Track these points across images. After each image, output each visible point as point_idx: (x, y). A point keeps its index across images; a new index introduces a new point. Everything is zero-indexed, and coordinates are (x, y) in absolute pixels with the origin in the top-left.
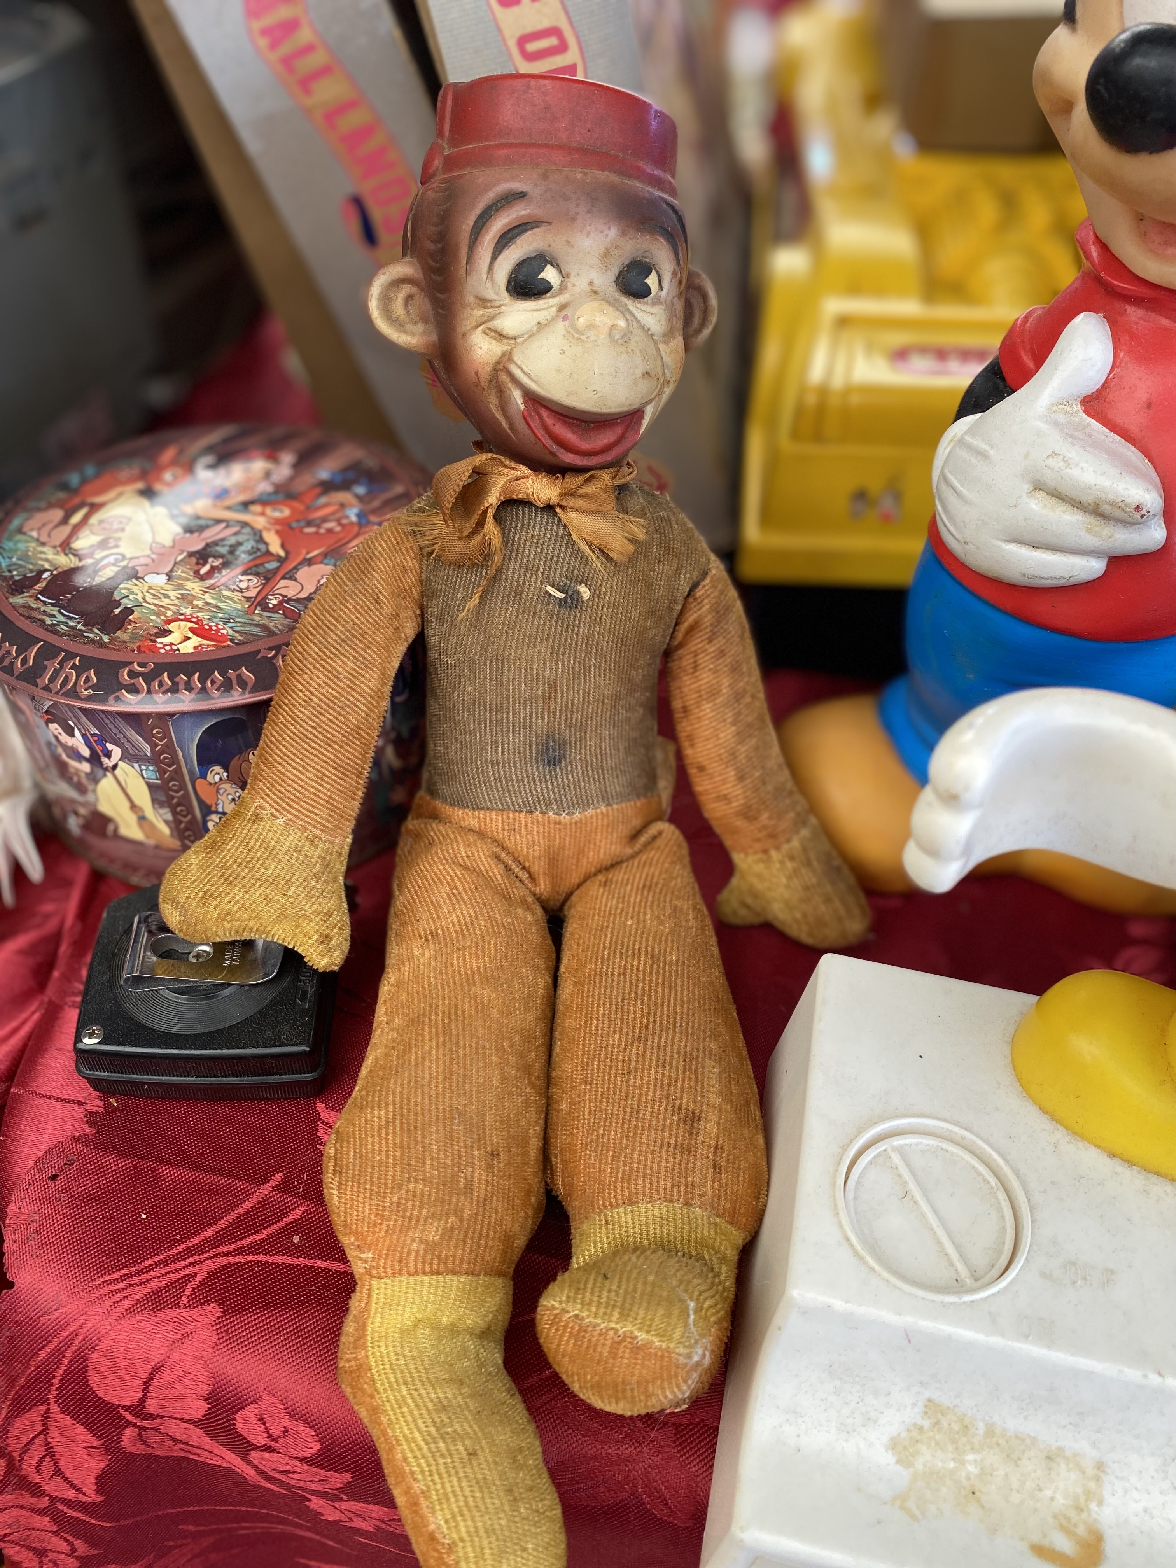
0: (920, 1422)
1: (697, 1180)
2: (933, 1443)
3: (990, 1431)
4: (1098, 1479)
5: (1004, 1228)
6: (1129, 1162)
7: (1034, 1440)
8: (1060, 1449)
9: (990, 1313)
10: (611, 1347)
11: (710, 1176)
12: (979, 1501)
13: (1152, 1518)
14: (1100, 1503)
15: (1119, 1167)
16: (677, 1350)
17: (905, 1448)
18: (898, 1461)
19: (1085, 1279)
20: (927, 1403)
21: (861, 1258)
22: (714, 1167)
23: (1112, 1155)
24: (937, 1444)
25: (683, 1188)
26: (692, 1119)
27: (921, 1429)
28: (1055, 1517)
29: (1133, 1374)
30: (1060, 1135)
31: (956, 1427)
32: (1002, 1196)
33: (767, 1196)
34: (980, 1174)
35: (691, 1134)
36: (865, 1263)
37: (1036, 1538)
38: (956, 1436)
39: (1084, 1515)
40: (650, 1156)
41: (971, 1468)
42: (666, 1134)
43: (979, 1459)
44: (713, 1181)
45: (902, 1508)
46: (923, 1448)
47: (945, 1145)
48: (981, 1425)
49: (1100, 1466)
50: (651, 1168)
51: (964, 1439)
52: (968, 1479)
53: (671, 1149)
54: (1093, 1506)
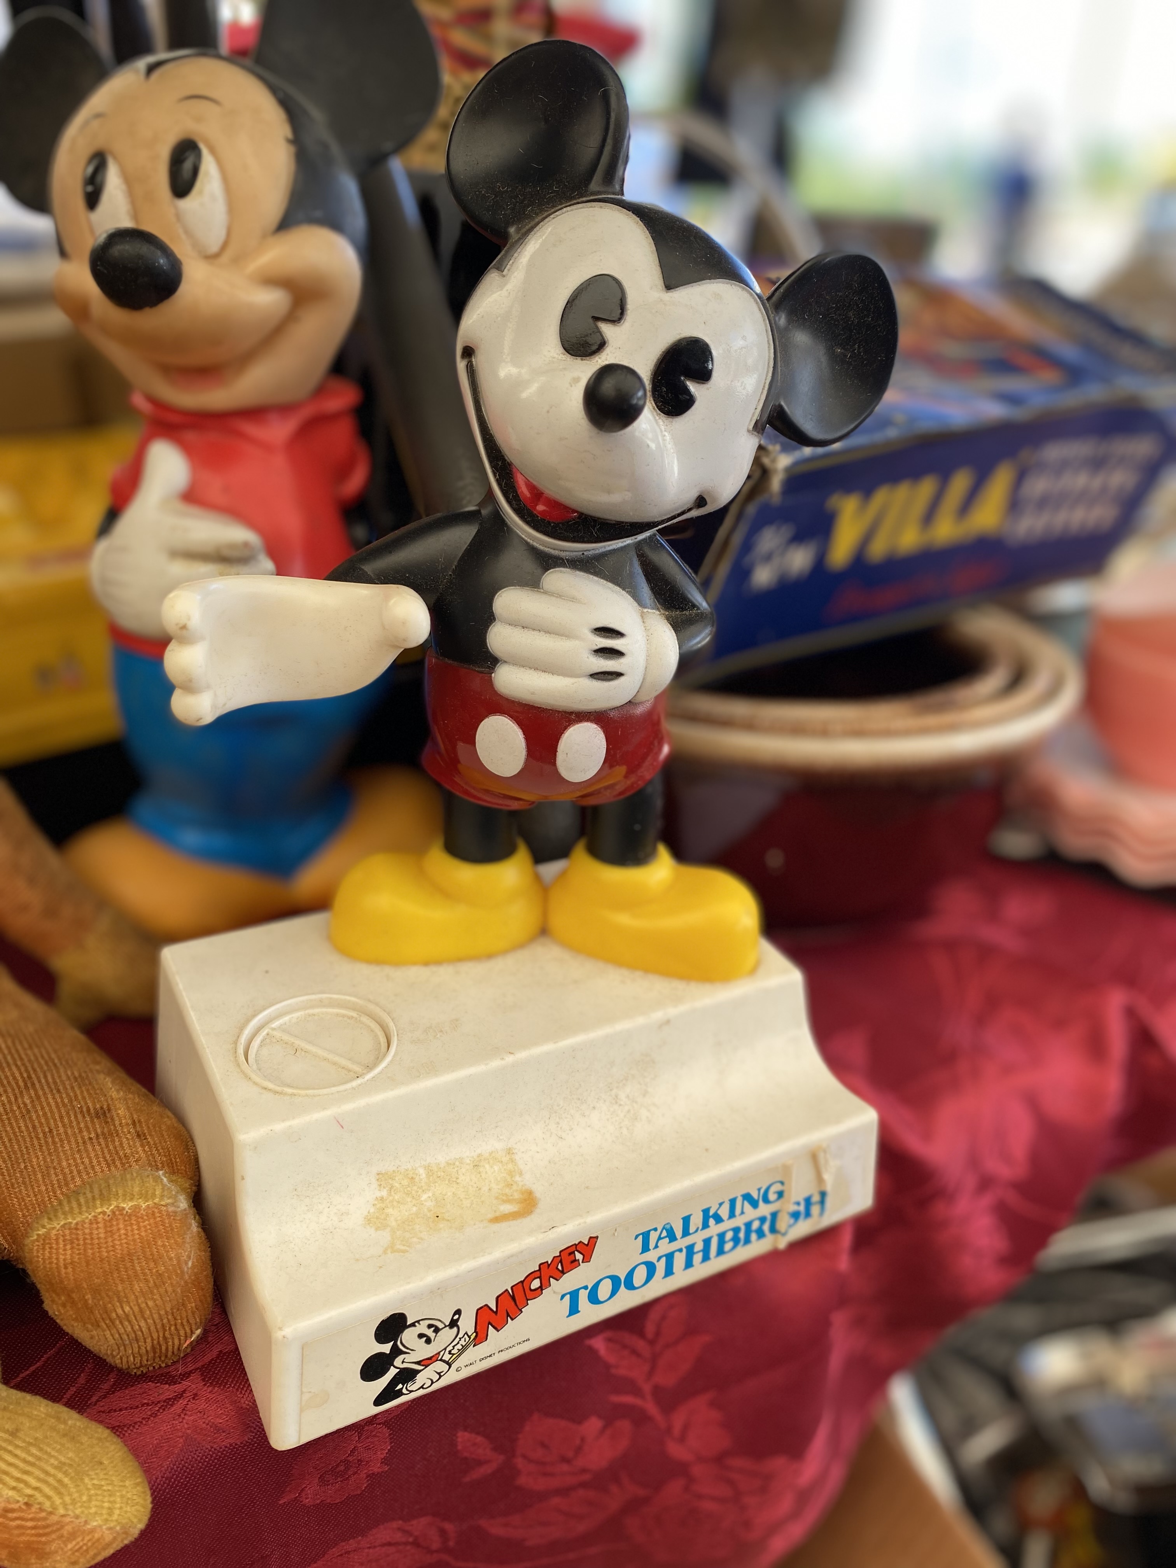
0: (378, 1194)
1: (128, 1151)
2: (395, 1204)
3: (429, 1170)
4: (512, 1161)
5: (376, 1036)
6: (438, 962)
7: (461, 1160)
8: (479, 1155)
9: (388, 1077)
10: (105, 1227)
11: (138, 1144)
12: (443, 1219)
13: (555, 1164)
14: (521, 1174)
15: (434, 968)
16: (163, 1203)
17: (377, 1218)
18: (377, 1229)
19: (441, 1031)
20: (377, 1177)
21: (281, 1093)
22: (139, 1136)
23: (426, 964)
24: (398, 1202)
25: (118, 1163)
26: (104, 1114)
27: (382, 1199)
28: (497, 1198)
29: (496, 1063)
30: (388, 970)
31: (405, 1182)
32: (365, 1019)
33: (194, 1146)
34: (344, 1016)
35: (107, 1122)
36: (285, 1094)
37: (491, 1216)
38: (409, 1189)
39: (515, 1187)
40: (78, 1156)
41: (429, 1204)
42: (85, 1133)
43: (430, 1195)
44: (142, 1146)
45: (393, 1251)
46: (390, 1211)
47: (311, 1011)
48: (421, 1171)
49: (509, 1151)
50: (83, 1163)
51: (415, 1188)
52: (430, 1211)
53: (94, 1141)
54: (517, 1178)
